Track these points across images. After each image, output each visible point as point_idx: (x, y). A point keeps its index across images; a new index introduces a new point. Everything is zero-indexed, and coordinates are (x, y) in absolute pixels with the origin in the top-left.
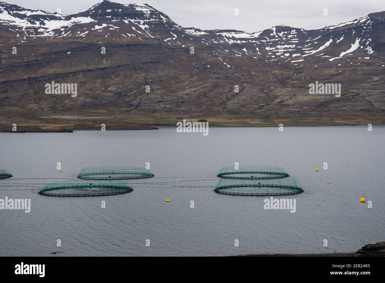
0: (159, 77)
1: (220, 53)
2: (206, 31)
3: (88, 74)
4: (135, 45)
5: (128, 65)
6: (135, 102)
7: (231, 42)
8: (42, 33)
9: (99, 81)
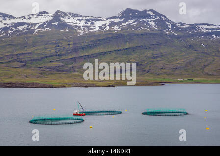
0: (161, 53)
1: (198, 38)
2: (189, 25)
3: (118, 52)
4: (146, 34)
5: (142, 46)
6: (147, 69)
7: (205, 31)
8: (92, 29)
9: (125, 56)
